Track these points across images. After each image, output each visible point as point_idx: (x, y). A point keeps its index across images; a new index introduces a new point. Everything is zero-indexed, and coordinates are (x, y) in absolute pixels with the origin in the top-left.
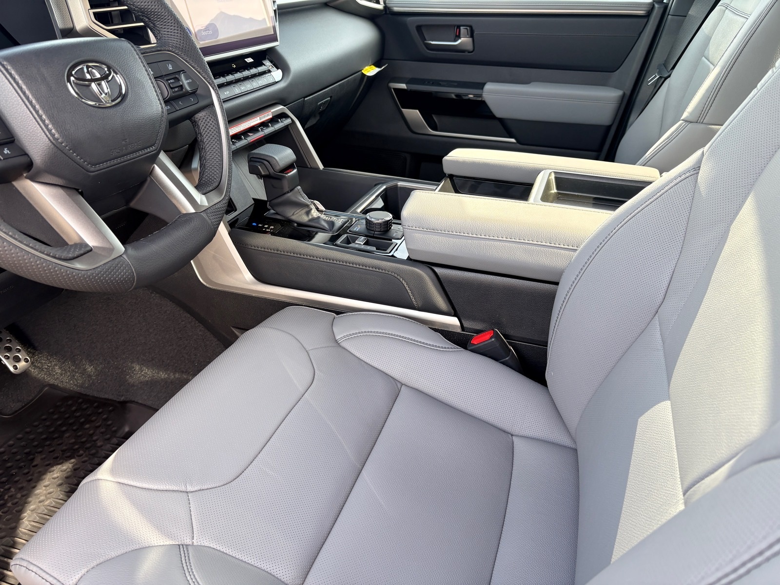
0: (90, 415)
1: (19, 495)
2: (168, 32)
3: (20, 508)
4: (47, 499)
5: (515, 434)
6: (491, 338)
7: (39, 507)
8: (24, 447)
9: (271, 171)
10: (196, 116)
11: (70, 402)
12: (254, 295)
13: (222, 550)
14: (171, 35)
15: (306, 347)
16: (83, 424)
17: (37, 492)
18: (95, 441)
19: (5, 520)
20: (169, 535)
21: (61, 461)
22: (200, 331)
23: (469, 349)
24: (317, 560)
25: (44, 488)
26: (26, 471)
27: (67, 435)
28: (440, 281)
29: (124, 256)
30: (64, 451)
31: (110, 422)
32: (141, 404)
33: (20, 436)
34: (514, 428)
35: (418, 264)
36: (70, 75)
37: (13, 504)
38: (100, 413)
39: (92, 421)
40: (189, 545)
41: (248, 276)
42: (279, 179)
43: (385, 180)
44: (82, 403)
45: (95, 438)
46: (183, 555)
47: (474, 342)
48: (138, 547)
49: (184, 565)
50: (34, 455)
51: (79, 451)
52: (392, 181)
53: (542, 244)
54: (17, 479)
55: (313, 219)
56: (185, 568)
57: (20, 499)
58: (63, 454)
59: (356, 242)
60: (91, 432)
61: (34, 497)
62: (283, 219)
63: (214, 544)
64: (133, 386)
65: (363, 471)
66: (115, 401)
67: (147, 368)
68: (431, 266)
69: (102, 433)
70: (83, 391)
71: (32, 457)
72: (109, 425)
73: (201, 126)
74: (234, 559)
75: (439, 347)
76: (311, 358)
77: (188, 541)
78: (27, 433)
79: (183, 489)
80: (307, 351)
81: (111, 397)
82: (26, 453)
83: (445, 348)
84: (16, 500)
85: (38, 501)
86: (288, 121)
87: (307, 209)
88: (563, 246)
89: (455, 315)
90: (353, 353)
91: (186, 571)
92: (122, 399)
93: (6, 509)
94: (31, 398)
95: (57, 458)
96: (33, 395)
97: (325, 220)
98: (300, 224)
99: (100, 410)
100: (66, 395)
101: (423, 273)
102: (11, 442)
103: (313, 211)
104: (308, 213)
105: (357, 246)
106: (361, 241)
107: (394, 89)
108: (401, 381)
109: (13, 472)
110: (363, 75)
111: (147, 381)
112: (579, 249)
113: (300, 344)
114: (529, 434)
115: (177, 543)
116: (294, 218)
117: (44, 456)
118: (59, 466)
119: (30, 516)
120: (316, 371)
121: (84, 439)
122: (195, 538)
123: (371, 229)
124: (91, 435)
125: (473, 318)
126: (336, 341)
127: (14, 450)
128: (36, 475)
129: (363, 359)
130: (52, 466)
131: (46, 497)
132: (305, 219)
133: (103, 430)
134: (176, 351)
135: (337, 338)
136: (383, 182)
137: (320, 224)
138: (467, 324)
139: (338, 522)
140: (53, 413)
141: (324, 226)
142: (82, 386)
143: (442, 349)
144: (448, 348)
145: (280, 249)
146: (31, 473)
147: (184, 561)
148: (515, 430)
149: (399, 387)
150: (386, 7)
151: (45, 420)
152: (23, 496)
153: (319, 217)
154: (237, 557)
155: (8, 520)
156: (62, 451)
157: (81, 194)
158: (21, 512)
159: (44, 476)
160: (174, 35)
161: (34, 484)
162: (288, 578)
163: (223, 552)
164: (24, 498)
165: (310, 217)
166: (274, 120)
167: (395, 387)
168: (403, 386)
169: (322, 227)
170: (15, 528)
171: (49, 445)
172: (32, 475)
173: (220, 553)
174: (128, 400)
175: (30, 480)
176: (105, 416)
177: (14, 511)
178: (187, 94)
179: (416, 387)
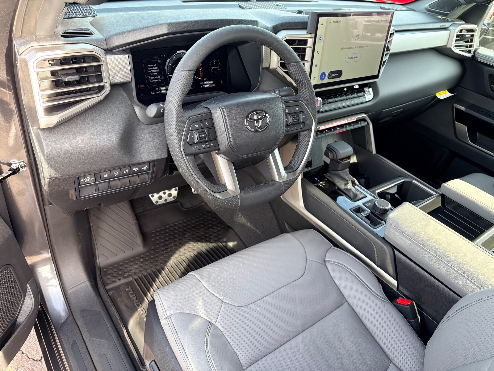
0: (214, 225)
1: (174, 248)
2: (304, 91)
3: (172, 253)
4: (183, 255)
5: (393, 362)
6: (408, 305)
7: (178, 257)
8: (184, 226)
9: (335, 158)
10: (301, 133)
11: (209, 215)
12: (300, 213)
13: (224, 334)
14: (305, 93)
15: (307, 256)
16: (210, 228)
17: (181, 250)
18: (211, 239)
19: (165, 256)
20: (208, 315)
21: (195, 241)
22: (272, 215)
23: (393, 303)
24: (258, 362)
25: (184, 250)
26: (181, 238)
27: (202, 229)
28: (395, 259)
29: (238, 196)
30: (198, 236)
31: (220, 233)
32: (235, 232)
33: (185, 221)
34: (394, 359)
35: (387, 243)
36: (247, 116)
37: (170, 250)
38: (218, 226)
39: (214, 229)
40: (213, 324)
41: (301, 204)
42: (338, 163)
43: (406, 176)
44: (213, 217)
45: (211, 237)
46: (209, 327)
47: (398, 300)
48: (195, 314)
49: (207, 332)
50: (187, 232)
51: (203, 240)
52: (411, 178)
53: (461, 273)
54: (176, 240)
55: (347, 189)
56: (207, 334)
57: (174, 249)
58: (197, 238)
59: (362, 214)
60: (211, 233)
61: (179, 252)
62: (332, 181)
63: (222, 329)
64: (235, 222)
65: (301, 334)
66: (226, 224)
67: (244, 218)
68: (394, 248)
69: (215, 236)
70: (216, 212)
71: (185, 232)
72: (219, 234)
73: (301, 138)
74: (226, 340)
75: (376, 293)
76: (307, 264)
77: (214, 322)
78: (188, 220)
79: (222, 299)
80: (307, 260)
81: (225, 221)
82: (184, 230)
83: (379, 296)
84: (172, 249)
85: (179, 254)
86: (365, 124)
87: (346, 182)
88: (473, 281)
89: (397, 280)
90: (330, 272)
91: (206, 335)
92: (229, 225)
93: (167, 251)
94: (196, 205)
95: (194, 238)
96: (197, 204)
97: (353, 192)
98: (339, 189)
99: (219, 225)
100: (209, 210)
101: (387, 250)
102: (181, 222)
103: (349, 185)
104: (346, 184)
105: (361, 216)
106: (364, 214)
107: (456, 108)
108: (347, 299)
109: (176, 236)
110: (436, 97)
111: (241, 224)
112: (483, 289)
113: (305, 254)
114: (401, 367)
115: (209, 321)
116: (337, 184)
117: (190, 235)
118: (193, 243)
119: (174, 260)
120: (306, 273)
121: (207, 235)
122: (217, 323)
123: (375, 208)
124: (211, 235)
125: (406, 288)
126: (325, 261)
127: (180, 226)
128: (183, 242)
129: (333, 278)
130: (191, 241)
131: (183, 254)
132: (342, 187)
133: (216, 235)
134: (258, 217)
135: (326, 260)
136: (405, 176)
137: (349, 193)
138: (400, 288)
139: (276, 350)
140: (201, 216)
141: (351, 195)
142: (216, 210)
143: (376, 296)
144: (381, 297)
145: (321, 199)
146: (182, 240)
147: (208, 330)
148: (394, 361)
149: (344, 302)
150: (473, 56)
151: (197, 218)
152: (175, 249)
153: (350, 189)
154: (228, 340)
155: (166, 257)
156: (197, 236)
157: (233, 163)
158: (171, 255)
159: (186, 244)
160: (306, 94)
161: (181, 246)
162: (243, 362)
163: (224, 335)
164: (175, 250)
165: (346, 187)
166: (357, 122)
167: (342, 300)
168: (346, 302)
169: (349, 195)
170: (167, 262)
171: (194, 231)
172: (182, 241)
173: (222, 335)
174: (231, 227)
175: (180, 243)
176: (219, 229)
177: (169, 254)
178: (301, 123)
179: (353, 307)
